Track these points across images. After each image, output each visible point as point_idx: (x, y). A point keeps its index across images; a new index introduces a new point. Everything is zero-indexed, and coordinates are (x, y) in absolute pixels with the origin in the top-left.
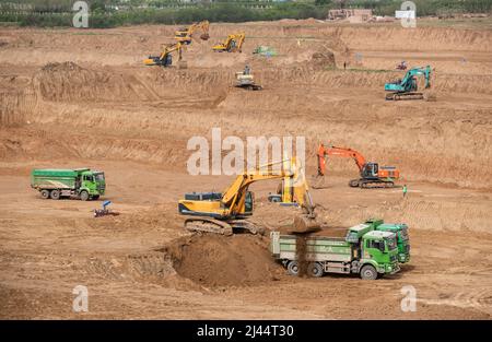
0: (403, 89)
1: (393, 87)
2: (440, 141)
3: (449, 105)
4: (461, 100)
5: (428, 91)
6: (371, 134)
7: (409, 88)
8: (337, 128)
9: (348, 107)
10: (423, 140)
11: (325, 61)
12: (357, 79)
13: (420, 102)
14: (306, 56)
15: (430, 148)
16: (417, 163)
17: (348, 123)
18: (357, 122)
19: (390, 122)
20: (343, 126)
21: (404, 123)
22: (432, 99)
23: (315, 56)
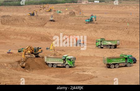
0: (90, 21)
1: (87, 21)
2: (96, 34)
3: (101, 25)
4: (104, 24)
5: (96, 22)
6: (80, 32)
7: (91, 21)
8: (72, 31)
9: (76, 26)
10: (93, 34)
11: (73, 14)
12: (80, 19)
13: (94, 24)
14: (68, 13)
15: (94, 36)
16: (91, 39)
17: (75, 30)
18: (77, 29)
19: (85, 29)
20: (74, 30)
21: (88, 30)
22: (97, 23)
23: (70, 13)
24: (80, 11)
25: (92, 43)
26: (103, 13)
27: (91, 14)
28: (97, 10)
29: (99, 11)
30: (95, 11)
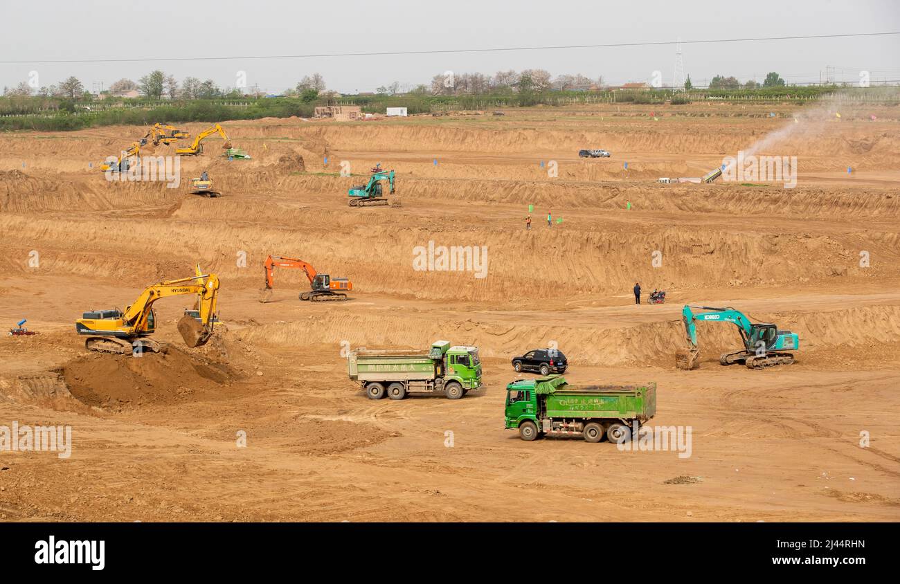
0: (367, 195)
1: (357, 193)
2: (397, 250)
3: (415, 211)
4: (429, 205)
5: (393, 196)
6: (327, 244)
7: (374, 193)
8: (292, 237)
9: (308, 215)
10: (380, 249)
11: (294, 164)
12: (324, 184)
13: (385, 208)
14: (273, 159)
15: (387, 258)
16: (374, 273)
17: (305, 232)
18: (312, 231)
19: (347, 230)
20: (299, 235)
21: (360, 231)
22: (397, 205)
23: (282, 160)
24: (326, 151)
25: (378, 288)
26: (427, 161)
27: (374, 166)
28: (397, 147)
29: (405, 151)
30: (390, 151)
